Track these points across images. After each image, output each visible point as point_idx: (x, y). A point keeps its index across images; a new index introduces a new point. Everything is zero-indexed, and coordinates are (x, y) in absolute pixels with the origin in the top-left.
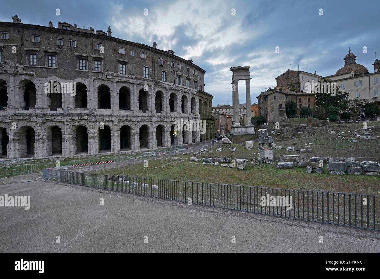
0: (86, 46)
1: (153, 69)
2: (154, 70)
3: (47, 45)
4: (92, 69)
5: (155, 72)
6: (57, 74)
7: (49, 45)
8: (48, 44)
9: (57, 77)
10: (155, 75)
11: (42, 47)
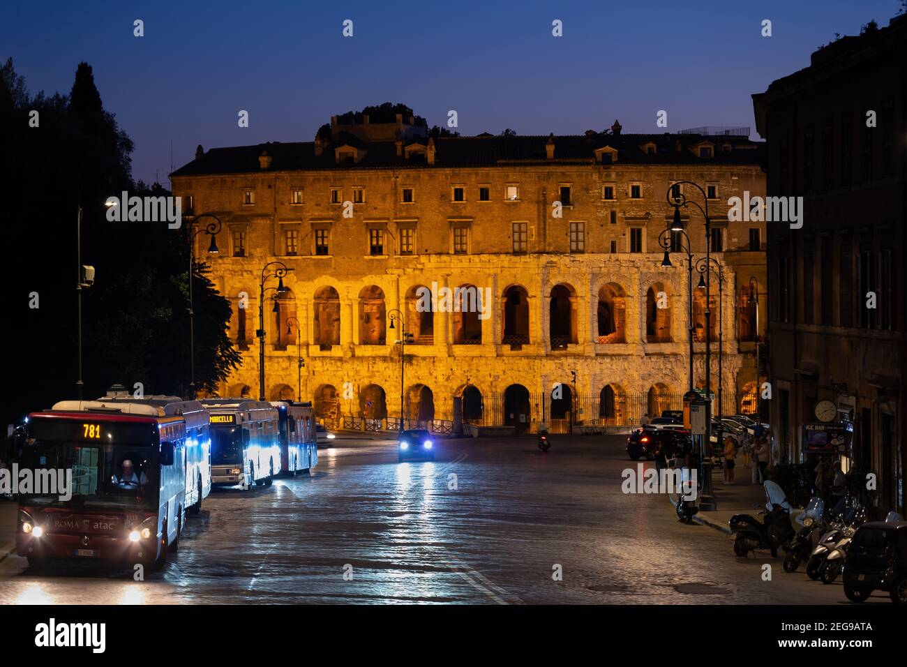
0: (384, 199)
1: (539, 225)
2: (545, 225)
3: (315, 207)
4: (395, 252)
5: (547, 232)
6: (331, 270)
7: (318, 208)
8: (317, 205)
9: (332, 275)
10: (545, 242)
11: (307, 212)
